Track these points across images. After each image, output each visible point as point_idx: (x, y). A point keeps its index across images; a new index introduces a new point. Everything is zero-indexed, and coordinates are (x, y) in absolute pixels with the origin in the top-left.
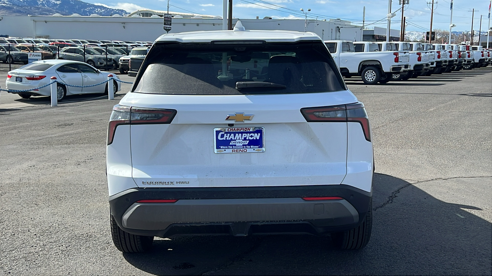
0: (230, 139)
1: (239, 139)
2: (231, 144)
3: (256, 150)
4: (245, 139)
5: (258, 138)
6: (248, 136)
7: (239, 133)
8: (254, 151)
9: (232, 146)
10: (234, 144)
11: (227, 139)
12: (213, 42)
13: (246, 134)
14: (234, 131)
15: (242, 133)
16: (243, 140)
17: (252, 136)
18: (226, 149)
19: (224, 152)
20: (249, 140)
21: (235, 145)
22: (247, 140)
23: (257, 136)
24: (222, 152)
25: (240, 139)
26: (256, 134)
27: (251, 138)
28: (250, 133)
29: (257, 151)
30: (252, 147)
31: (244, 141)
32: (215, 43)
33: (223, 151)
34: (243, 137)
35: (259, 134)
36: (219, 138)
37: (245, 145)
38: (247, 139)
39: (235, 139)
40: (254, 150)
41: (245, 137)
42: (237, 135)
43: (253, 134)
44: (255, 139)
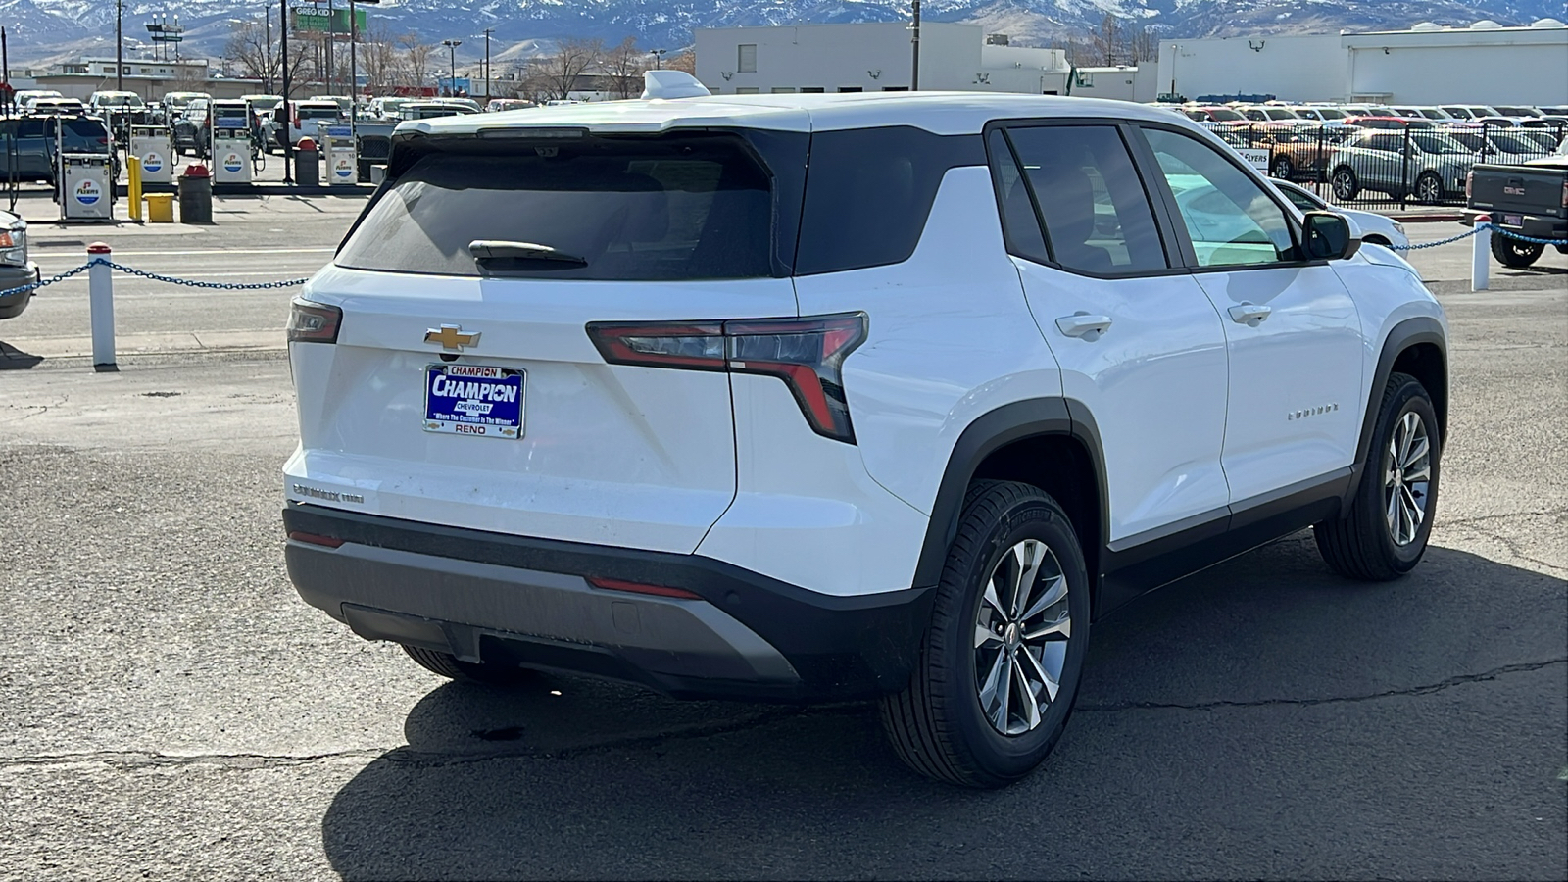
0: (455, 396)
1: (474, 398)
2: (456, 409)
3: (504, 432)
4: (485, 399)
5: (512, 400)
6: (490, 390)
7: (474, 380)
8: (500, 434)
9: (458, 413)
10: (463, 410)
11: (451, 395)
12: (483, 131)
13: (488, 386)
14: (464, 375)
15: (480, 381)
16: (481, 401)
17: (499, 393)
18: (445, 422)
19: (441, 429)
20: (493, 402)
21: (464, 414)
22: (490, 402)
23: (509, 394)
24: (437, 430)
25: (476, 397)
26: (508, 387)
27: (498, 398)
28: (497, 382)
29: (505, 436)
30: (497, 421)
31: (483, 404)
32: (486, 136)
33: (438, 426)
34: (483, 392)
35: (515, 388)
36: (436, 393)
37: (485, 416)
38: (490, 398)
39: (466, 396)
40: (500, 430)
41: (486, 392)
42: (470, 384)
43: (501, 387)
44: (505, 400)
